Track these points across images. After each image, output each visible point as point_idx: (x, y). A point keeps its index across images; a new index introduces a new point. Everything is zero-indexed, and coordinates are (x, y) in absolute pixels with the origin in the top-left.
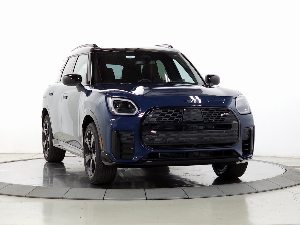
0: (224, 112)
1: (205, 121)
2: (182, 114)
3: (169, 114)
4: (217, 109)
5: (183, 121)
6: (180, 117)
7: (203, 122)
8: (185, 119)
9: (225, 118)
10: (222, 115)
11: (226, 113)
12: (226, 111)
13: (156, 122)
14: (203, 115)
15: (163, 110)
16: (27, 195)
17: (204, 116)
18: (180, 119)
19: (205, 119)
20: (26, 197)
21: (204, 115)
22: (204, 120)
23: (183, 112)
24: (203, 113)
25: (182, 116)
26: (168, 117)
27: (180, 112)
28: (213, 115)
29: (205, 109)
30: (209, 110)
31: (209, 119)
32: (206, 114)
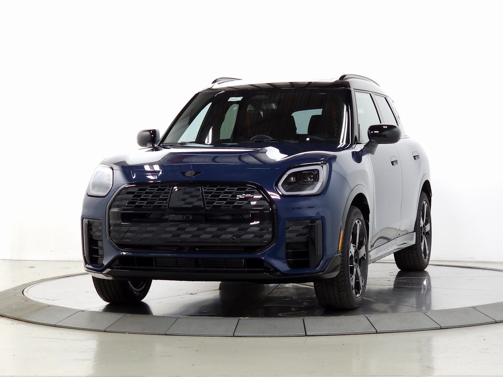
0: (244, 192)
1: (207, 207)
2: (169, 195)
5: (170, 206)
6: (165, 200)
7: (205, 208)
9: (242, 203)
10: (239, 197)
11: (246, 193)
12: (247, 190)
13: (127, 206)
15: (141, 188)
17: (206, 199)
18: (165, 202)
19: (207, 203)
21: (205, 196)
22: (206, 205)
23: (170, 191)
24: (205, 194)
25: (169, 197)
26: (146, 199)
27: (166, 191)
28: (222, 196)
29: (209, 187)
30: (216, 188)
31: (215, 204)
32: (210, 195)
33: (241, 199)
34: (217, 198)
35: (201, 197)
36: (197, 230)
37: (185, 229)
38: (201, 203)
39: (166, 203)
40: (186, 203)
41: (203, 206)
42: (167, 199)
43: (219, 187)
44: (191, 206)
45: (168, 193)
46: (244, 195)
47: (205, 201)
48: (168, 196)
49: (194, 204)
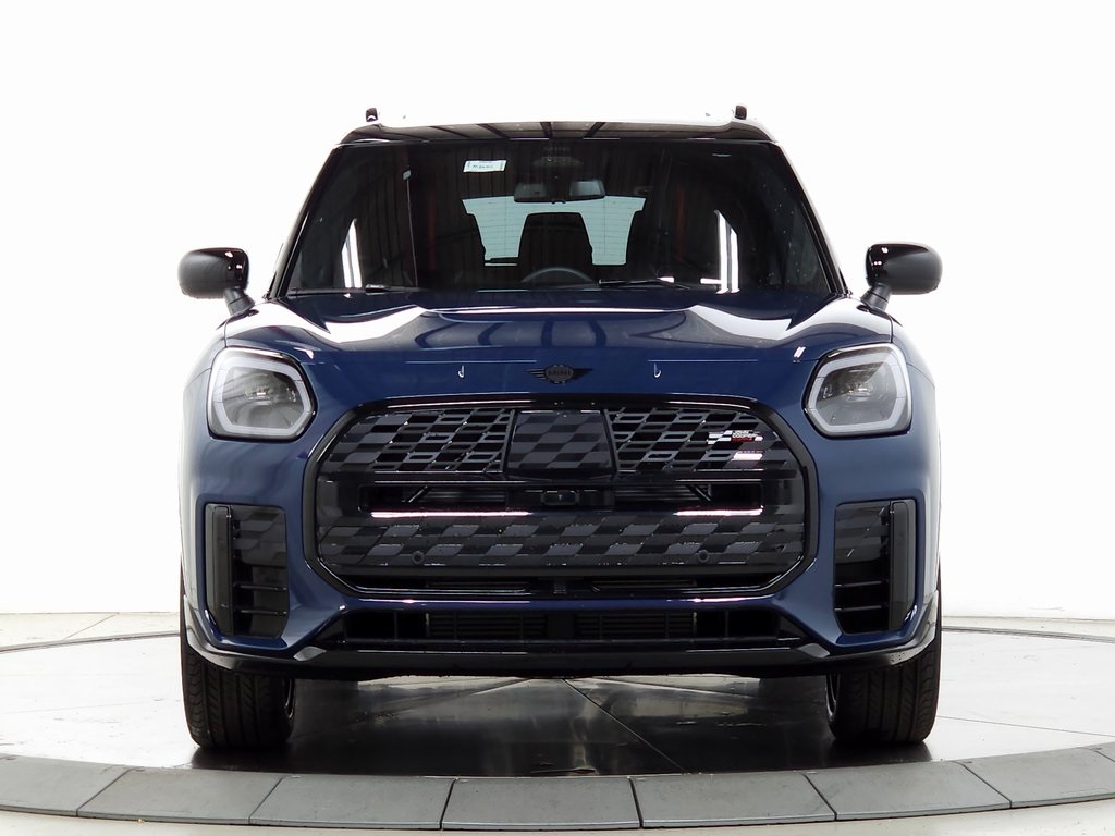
0: (728, 423)
1: (623, 466)
2: (507, 434)
3: (440, 434)
4: (688, 409)
5: (511, 465)
6: (497, 447)
7: (616, 471)
8: (522, 456)
9: (727, 455)
10: (717, 437)
11: (735, 427)
12: (736, 420)
13: (377, 467)
14: (615, 440)
15: (416, 413)
16: (86, 809)
17: (619, 445)
18: (495, 454)
19: (623, 456)
20: (77, 815)
21: (617, 437)
22: (619, 462)
24: (615, 430)
25: (505, 441)
26: (436, 447)
27: (497, 422)
28: (667, 437)
29: (624, 412)
30: (646, 415)
31: (646, 458)
32: (631, 434)
33: (720, 445)
34: (653, 442)
35: (603, 440)
36: (598, 532)
37: (562, 529)
38: (603, 458)
39: (499, 457)
40: (561, 458)
41: (610, 465)
42: (502, 444)
43: (654, 411)
44: (574, 465)
45: (503, 428)
46: (729, 432)
47: (617, 452)
48: (502, 437)
49: (586, 460)
